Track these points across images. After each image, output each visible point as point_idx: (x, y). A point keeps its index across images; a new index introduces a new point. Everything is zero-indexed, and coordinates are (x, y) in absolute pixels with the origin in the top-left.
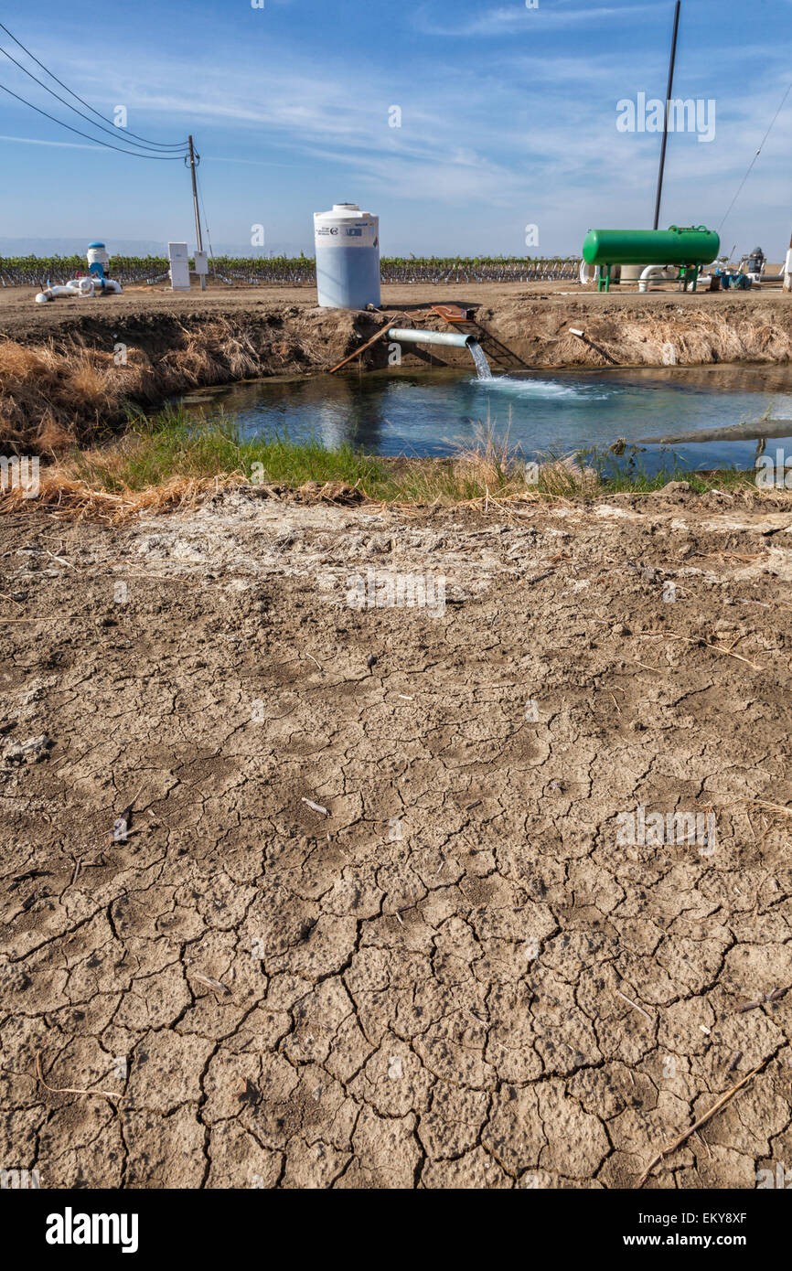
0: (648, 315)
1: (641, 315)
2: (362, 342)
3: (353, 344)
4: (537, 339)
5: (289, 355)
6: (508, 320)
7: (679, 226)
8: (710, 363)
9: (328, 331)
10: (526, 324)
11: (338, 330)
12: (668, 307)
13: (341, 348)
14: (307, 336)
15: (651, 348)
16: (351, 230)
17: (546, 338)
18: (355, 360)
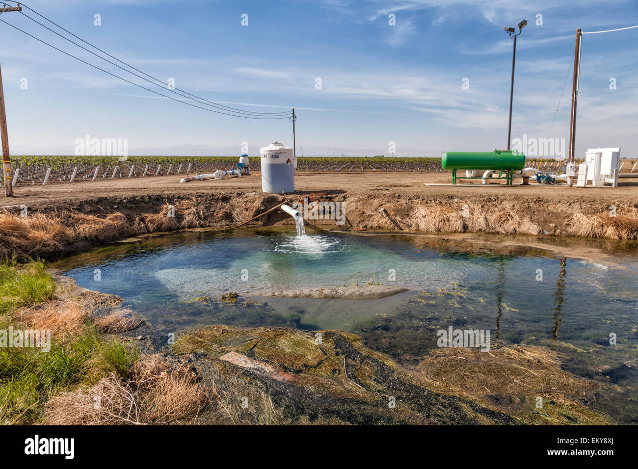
0: (433, 202)
1: (429, 201)
2: (263, 211)
3: (258, 211)
4: (364, 213)
5: (222, 217)
6: (352, 202)
7: (499, 149)
8: (460, 232)
9: (249, 204)
10: (361, 204)
11: (254, 205)
12: (449, 197)
13: (252, 214)
14: (239, 207)
15: (426, 221)
16: (273, 156)
17: (368, 213)
18: (257, 220)
